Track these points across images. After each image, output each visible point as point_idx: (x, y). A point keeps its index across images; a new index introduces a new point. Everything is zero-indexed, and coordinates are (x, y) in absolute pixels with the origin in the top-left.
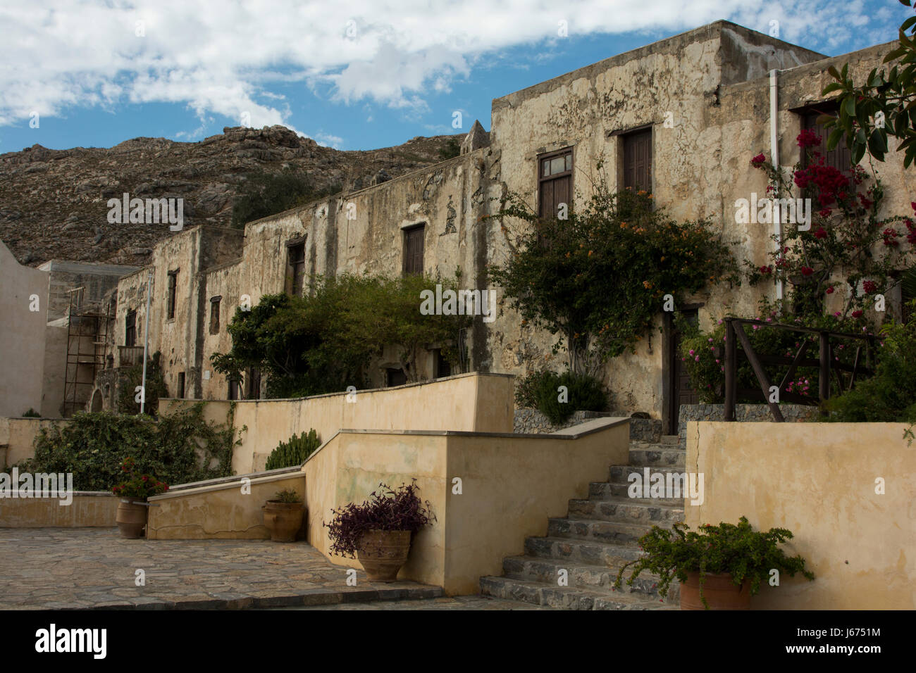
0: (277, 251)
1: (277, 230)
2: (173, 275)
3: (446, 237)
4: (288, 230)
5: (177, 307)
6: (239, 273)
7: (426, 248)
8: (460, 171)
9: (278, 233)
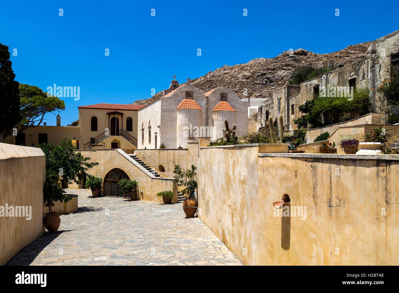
0: (310, 90)
1: (310, 84)
2: (279, 100)
3: (362, 81)
4: (314, 84)
5: (281, 108)
6: (299, 97)
7: (356, 85)
8: (366, 62)
9: (310, 85)
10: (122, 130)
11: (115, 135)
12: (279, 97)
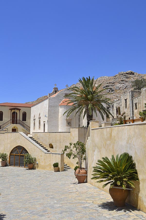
6: (141, 98)
10: (19, 120)
11: (14, 124)
12: (126, 99)
